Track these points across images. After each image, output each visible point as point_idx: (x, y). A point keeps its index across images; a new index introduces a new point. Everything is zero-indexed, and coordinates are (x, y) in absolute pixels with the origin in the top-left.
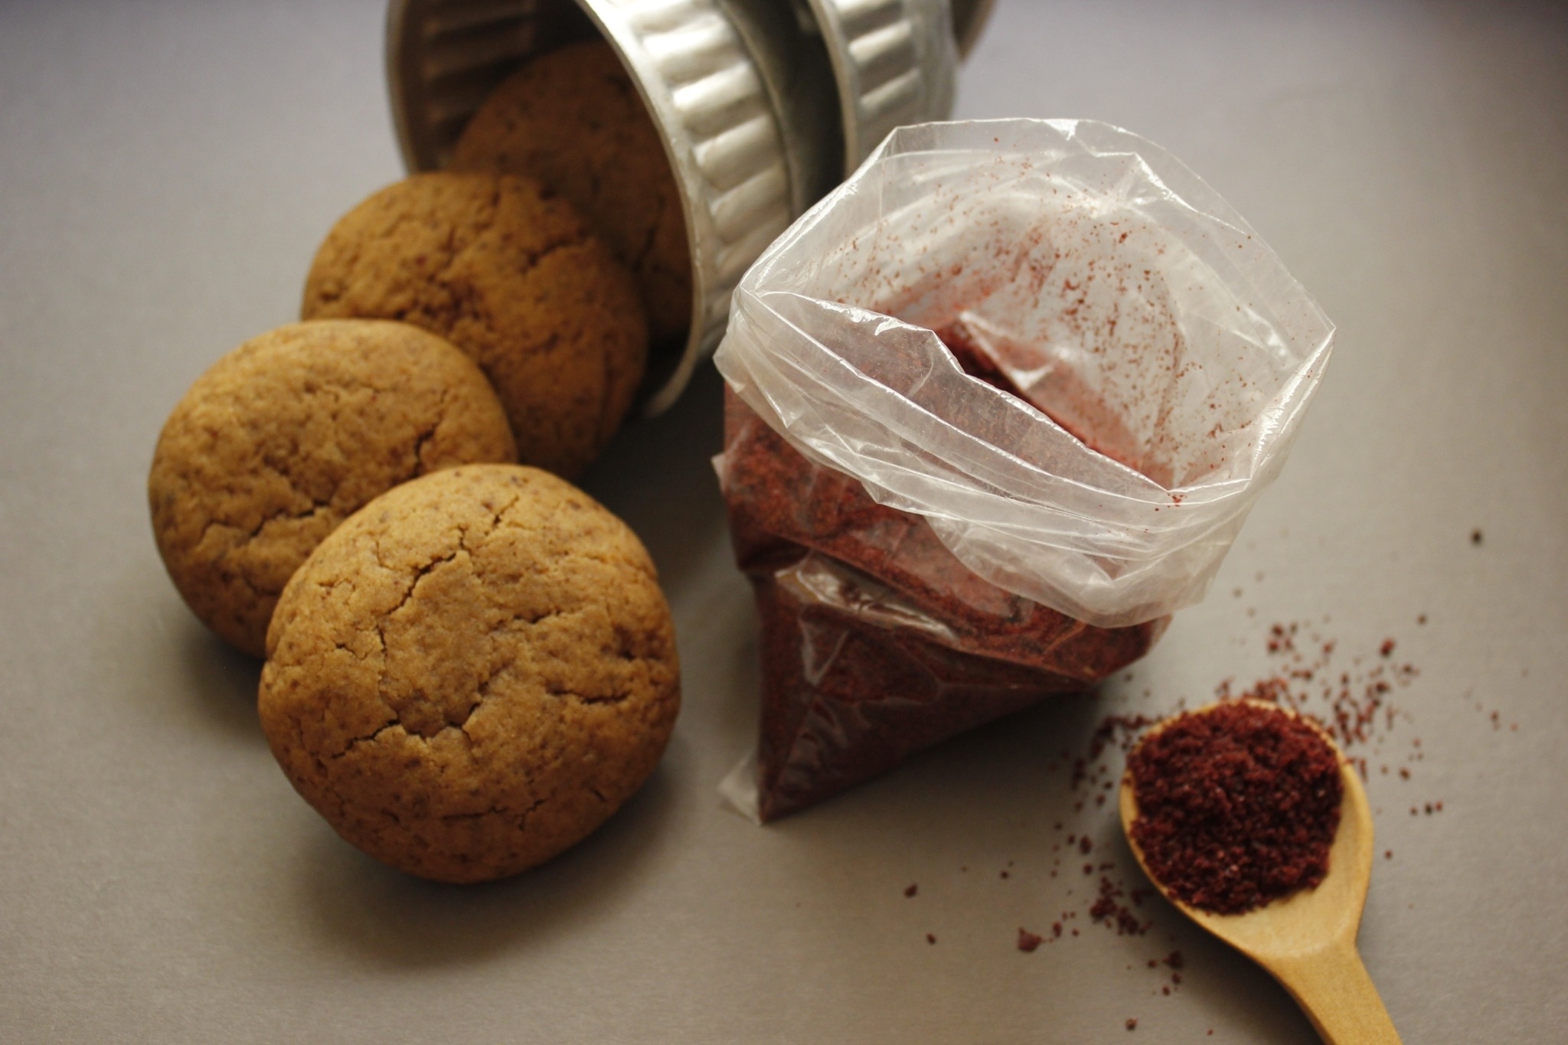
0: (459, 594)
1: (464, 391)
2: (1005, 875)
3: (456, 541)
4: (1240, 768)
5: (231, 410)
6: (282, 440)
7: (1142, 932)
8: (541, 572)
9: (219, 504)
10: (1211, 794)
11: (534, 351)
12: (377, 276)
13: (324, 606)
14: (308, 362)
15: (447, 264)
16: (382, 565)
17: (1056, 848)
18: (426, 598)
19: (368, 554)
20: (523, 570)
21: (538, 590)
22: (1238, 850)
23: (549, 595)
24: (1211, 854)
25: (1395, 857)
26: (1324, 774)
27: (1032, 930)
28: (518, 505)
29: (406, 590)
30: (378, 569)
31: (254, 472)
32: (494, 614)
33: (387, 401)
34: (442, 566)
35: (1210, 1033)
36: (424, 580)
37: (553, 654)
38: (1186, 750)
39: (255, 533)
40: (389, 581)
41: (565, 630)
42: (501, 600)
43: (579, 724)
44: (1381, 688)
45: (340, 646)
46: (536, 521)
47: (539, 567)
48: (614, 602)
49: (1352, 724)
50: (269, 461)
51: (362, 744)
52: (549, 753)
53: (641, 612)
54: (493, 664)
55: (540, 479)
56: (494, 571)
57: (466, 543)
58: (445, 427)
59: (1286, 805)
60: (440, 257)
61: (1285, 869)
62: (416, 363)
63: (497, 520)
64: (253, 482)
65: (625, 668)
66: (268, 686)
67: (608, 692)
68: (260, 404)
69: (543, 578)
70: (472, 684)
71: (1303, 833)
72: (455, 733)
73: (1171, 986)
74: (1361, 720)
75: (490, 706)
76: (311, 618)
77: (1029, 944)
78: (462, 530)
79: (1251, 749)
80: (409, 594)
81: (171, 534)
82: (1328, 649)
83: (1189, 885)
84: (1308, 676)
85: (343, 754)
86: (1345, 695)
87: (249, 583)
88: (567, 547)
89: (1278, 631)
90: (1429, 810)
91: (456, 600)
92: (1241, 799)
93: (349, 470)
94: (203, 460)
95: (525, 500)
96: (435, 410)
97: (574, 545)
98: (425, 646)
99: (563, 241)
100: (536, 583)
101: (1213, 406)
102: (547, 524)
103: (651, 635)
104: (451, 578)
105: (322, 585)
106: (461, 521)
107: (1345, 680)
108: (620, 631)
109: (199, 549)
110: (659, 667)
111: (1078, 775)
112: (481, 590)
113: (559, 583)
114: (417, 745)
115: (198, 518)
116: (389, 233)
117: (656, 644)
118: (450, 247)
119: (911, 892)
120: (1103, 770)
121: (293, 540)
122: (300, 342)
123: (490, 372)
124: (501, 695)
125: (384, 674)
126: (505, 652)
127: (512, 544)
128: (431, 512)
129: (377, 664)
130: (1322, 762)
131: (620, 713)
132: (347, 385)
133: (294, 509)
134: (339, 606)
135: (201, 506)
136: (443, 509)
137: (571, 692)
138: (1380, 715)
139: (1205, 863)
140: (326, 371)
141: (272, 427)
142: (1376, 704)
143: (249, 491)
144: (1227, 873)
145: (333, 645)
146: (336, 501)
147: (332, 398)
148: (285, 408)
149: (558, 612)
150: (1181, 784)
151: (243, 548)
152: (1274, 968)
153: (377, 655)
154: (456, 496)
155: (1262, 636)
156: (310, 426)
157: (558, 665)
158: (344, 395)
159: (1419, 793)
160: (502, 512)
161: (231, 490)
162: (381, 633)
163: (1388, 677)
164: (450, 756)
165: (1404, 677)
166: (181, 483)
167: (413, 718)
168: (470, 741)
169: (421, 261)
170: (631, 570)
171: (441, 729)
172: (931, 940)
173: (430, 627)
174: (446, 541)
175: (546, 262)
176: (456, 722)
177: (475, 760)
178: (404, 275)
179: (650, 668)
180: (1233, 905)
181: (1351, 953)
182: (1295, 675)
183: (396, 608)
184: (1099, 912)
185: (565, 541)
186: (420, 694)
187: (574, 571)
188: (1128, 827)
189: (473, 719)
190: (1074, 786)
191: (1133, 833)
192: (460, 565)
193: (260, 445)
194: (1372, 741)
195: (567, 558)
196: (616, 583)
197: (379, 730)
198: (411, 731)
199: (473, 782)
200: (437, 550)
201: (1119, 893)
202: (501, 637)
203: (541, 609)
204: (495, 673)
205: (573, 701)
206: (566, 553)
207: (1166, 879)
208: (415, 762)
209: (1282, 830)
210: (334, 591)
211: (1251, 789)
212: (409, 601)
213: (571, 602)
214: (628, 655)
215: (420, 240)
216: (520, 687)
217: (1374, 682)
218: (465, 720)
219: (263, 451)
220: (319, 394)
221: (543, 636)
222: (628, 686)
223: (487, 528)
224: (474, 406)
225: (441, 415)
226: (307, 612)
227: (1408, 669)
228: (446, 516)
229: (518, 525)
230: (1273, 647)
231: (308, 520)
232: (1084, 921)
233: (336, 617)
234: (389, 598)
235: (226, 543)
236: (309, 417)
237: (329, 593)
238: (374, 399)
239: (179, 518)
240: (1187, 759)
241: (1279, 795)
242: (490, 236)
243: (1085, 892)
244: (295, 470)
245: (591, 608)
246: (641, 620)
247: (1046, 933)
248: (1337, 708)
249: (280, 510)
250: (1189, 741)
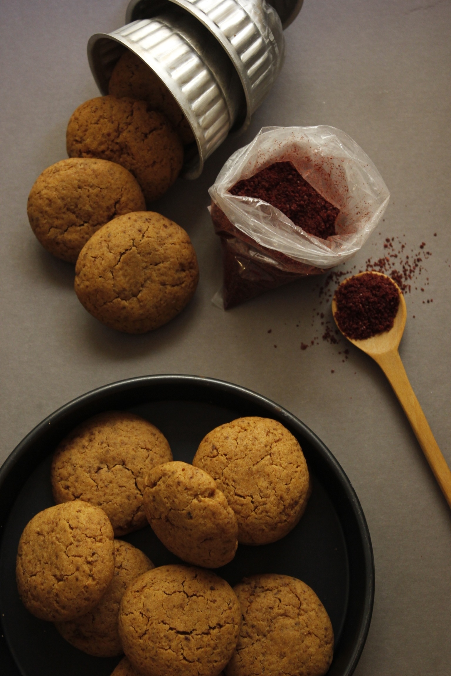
0: (133, 260)
1: (128, 186)
2: (298, 326)
3: (131, 244)
4: (367, 298)
5: (55, 193)
6: (72, 204)
7: (338, 343)
8: (157, 251)
9: (54, 222)
10: (358, 307)
11: (148, 166)
12: (94, 138)
13: (94, 264)
14: (78, 178)
15: (118, 137)
16: (110, 252)
17: (313, 317)
18: (124, 262)
19: (106, 248)
20: (152, 251)
21: (157, 257)
22: (366, 322)
23: (160, 258)
24: (357, 323)
25: (416, 317)
26: (393, 298)
27: (305, 343)
28: (149, 229)
29: (118, 260)
30: (109, 253)
31: (64, 213)
32: (144, 264)
33: (105, 192)
34: (128, 252)
35: (355, 373)
36: (124, 256)
37: (162, 275)
38: (352, 292)
39: (66, 231)
40: (113, 257)
41: (165, 267)
42: (146, 260)
43: (170, 293)
44: (419, 260)
45: (100, 277)
46: (155, 235)
47: (157, 249)
48: (179, 257)
49: (408, 273)
50: (68, 209)
51: (109, 304)
52: (162, 302)
53: (187, 257)
54: (145, 279)
55: (154, 216)
56: (143, 252)
57: (134, 244)
58: (123, 199)
59: (380, 308)
60: (115, 134)
61: (380, 326)
62: (112, 179)
63: (143, 236)
64: (64, 216)
65: (183, 274)
66: (78, 285)
67: (178, 283)
68: (64, 192)
69: (158, 253)
70: (139, 285)
71: (386, 315)
72: (135, 299)
73: (345, 359)
74: (411, 271)
75: (145, 291)
76: (91, 267)
77: (304, 347)
78: (133, 240)
79: (371, 291)
80: (119, 261)
81: (38, 229)
82: (403, 247)
83: (351, 333)
84: (396, 256)
85: (103, 306)
86: (407, 262)
87: (65, 245)
88: (164, 242)
89: (388, 240)
90: (428, 302)
91: (133, 262)
92: (367, 307)
93: (94, 213)
94: (47, 209)
95: (151, 227)
96: (120, 194)
97: (166, 241)
98: (125, 276)
99: (155, 129)
100: (156, 255)
101: (357, 207)
102: (158, 235)
103: (190, 263)
104: (131, 255)
105: (93, 257)
106: (132, 237)
107: (407, 257)
108: (181, 264)
109: (48, 235)
110: (193, 271)
111: (321, 292)
112: (140, 258)
113: (163, 254)
114: (125, 303)
115: (47, 226)
116: (97, 123)
117: (191, 265)
118: (118, 131)
119: (270, 332)
120: (329, 290)
121: (78, 233)
122: (74, 170)
123: (133, 172)
124: (148, 287)
125: (114, 284)
126: (148, 275)
127: (148, 243)
128: (122, 234)
129: (112, 282)
130: (393, 294)
131: (182, 288)
132: (91, 187)
133: (78, 224)
134: (99, 265)
135: (48, 222)
136: (127, 233)
137: (168, 284)
138: (417, 270)
139: (355, 326)
140: (84, 182)
141: (69, 199)
142: (417, 265)
143: (63, 219)
144: (362, 329)
145: (98, 277)
146: (90, 222)
147: (87, 190)
148: (72, 193)
149: (163, 262)
150: (350, 303)
151: (62, 235)
152: (373, 357)
153: (111, 279)
154: (130, 228)
155: (383, 242)
156: (81, 199)
157: (164, 278)
158: (91, 190)
159: (426, 296)
160: (144, 233)
161: (57, 218)
162: (112, 273)
163: (422, 256)
164: (134, 305)
165: (427, 256)
166: (40, 215)
167: (123, 296)
168: (139, 301)
169: (109, 135)
170: (184, 244)
171: (131, 298)
172: (275, 347)
173: (126, 270)
174: (129, 244)
175: (150, 136)
176: (135, 295)
177: (141, 306)
178: (104, 139)
179: (190, 272)
180: (363, 336)
181: (396, 353)
182: (392, 256)
183: (116, 265)
184: (325, 337)
185: (164, 240)
186: (124, 289)
187: (167, 250)
188: (334, 314)
189: (140, 295)
190: (320, 296)
191: (335, 316)
192: (134, 251)
193: (65, 205)
194: (414, 279)
195: (165, 246)
196: (179, 250)
197: (113, 300)
198: (122, 299)
199: (141, 312)
200: (127, 247)
201: (332, 331)
202: (148, 271)
203: (158, 262)
204: (145, 281)
205: (169, 287)
206: (164, 244)
207: (344, 331)
208: (124, 308)
209: (380, 315)
210: (97, 260)
211: (371, 304)
212: (119, 263)
213: (166, 259)
214: (183, 270)
215: (108, 127)
216: (153, 285)
217: (416, 258)
218: (138, 295)
219: (67, 207)
220: (83, 189)
221: (159, 270)
222: (184, 279)
223: (140, 239)
224: (131, 190)
225: (122, 195)
226: (89, 266)
227: (428, 253)
228: (128, 236)
229: (149, 237)
230: (386, 246)
231: (82, 227)
232: (320, 340)
233: (98, 268)
234: (114, 263)
235: (57, 234)
236: (80, 197)
237: (95, 260)
238: (100, 191)
239: (41, 226)
240: (352, 294)
241: (379, 305)
242: (131, 128)
243: (322, 330)
244: (77, 212)
245: (172, 260)
246: (187, 260)
247: (309, 344)
248: (404, 267)
249: (73, 224)
250: (353, 288)
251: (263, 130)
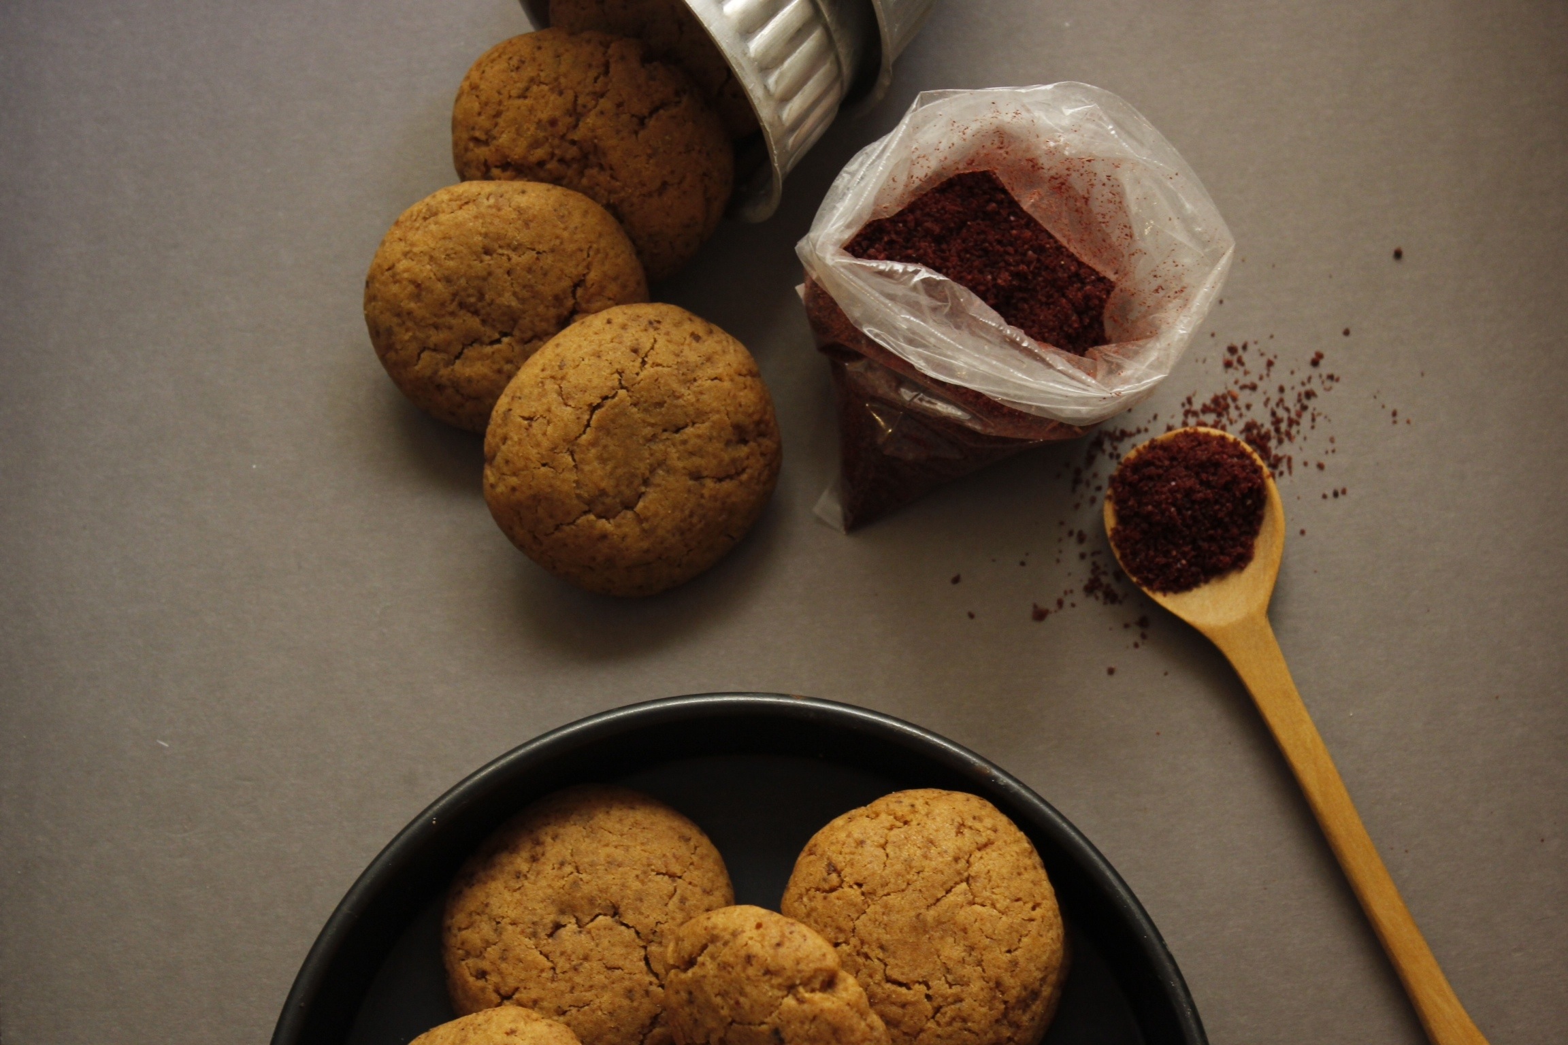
0: (623, 421)
1: (603, 243)
2: (1023, 564)
3: (616, 383)
4: (1189, 492)
5: (428, 267)
6: (471, 291)
7: (1121, 602)
8: (678, 398)
9: (428, 337)
10: (1167, 513)
11: (650, 195)
12: (518, 132)
13: (528, 436)
14: (483, 230)
15: (576, 126)
16: (566, 405)
17: (1060, 540)
18: (600, 428)
19: (555, 396)
20: (666, 398)
21: (678, 411)
22: (1186, 549)
23: (686, 415)
24: (1166, 554)
25: (1307, 533)
26: (1251, 489)
27: (1043, 605)
28: (656, 346)
29: (586, 423)
30: (564, 408)
31: (452, 314)
32: (648, 431)
33: (548, 260)
34: (609, 402)
35: (1166, 674)
36: (598, 414)
37: (692, 454)
38: (1150, 478)
39: (458, 357)
40: (573, 417)
41: (699, 436)
42: (653, 421)
43: (714, 498)
44: (1310, 395)
45: (544, 465)
46: (671, 360)
47: (677, 394)
48: (731, 409)
49: (1284, 426)
50: (462, 305)
51: (567, 528)
52: (695, 520)
53: (751, 410)
54: (651, 465)
55: (668, 313)
56: (646, 402)
57: (623, 382)
58: (593, 276)
59: (1221, 515)
60: (569, 120)
61: (1222, 557)
62: (565, 229)
63: (644, 363)
64: (453, 321)
65: (744, 451)
66: (492, 486)
67: (733, 471)
68: (451, 263)
69: (681, 402)
70: (637, 482)
71: (1235, 531)
72: (630, 514)
73: (1139, 641)
74: (1291, 422)
75: (652, 494)
76: (520, 442)
77: (1040, 615)
78: (620, 373)
79: (1197, 474)
80: (588, 425)
81: (392, 355)
82: (1270, 364)
83: (1151, 576)
84: (1253, 387)
85: (553, 533)
86: (1281, 401)
87: (457, 391)
88: (694, 375)
89: (1232, 350)
90: (1336, 494)
91: (621, 426)
92: (1189, 512)
93: (524, 312)
94: (412, 305)
95: (661, 341)
96: (585, 263)
97: (699, 373)
98: (602, 460)
99: (663, 105)
100: (676, 406)
101: (1155, 276)
102: (679, 360)
103: (758, 423)
104: (616, 410)
105: (524, 418)
106: (617, 366)
107: (1282, 389)
108: (738, 428)
109: (417, 368)
110: (767, 442)
111: (1077, 481)
112: (639, 415)
113: (692, 405)
114: (606, 525)
115: (413, 348)
116: (523, 96)
117: (762, 426)
118: (576, 113)
119: (956, 580)
120: (1095, 475)
121: (488, 362)
122: (472, 209)
123: (615, 210)
124: (659, 485)
125: (577, 482)
126: (659, 455)
127: (656, 380)
128: (594, 360)
129: (573, 476)
130: (1250, 481)
131: (741, 483)
132: (515, 249)
133: (486, 340)
134: (540, 437)
135: (414, 338)
136: (604, 358)
137: (707, 477)
138: (1306, 418)
139: (1161, 560)
140: (499, 237)
141: (463, 281)
142: (1304, 408)
143: (450, 328)
144: (1179, 566)
145: (539, 465)
146: (516, 332)
147: (505, 258)
148: (470, 266)
149: (694, 423)
150: (1147, 504)
151: (449, 369)
152: (1209, 634)
153: (571, 470)
154: (611, 345)
155: (1221, 354)
156: (491, 280)
157: (697, 461)
158: (515, 258)
159: (1331, 482)
160: (646, 356)
161: (436, 327)
162: (572, 453)
163: (1315, 386)
164: (627, 530)
165: (1328, 383)
166: (396, 320)
167: (600, 508)
168: (640, 519)
169: (553, 122)
170: (741, 379)
171: (619, 512)
172: (971, 616)
173: (605, 447)
174: (609, 384)
175: (651, 123)
176: (629, 506)
177: (644, 531)
178: (541, 134)
179: (759, 445)
180: (1182, 584)
181: (1263, 621)
182: (1243, 387)
183: (580, 435)
184: (1090, 589)
185: (693, 371)
186: (603, 493)
187: (701, 393)
188: (1109, 533)
189: (641, 504)
190: (1074, 490)
191: (1113, 537)
192: (622, 401)
193: (455, 295)
194: (1298, 439)
195: (696, 384)
196: (732, 394)
197: (578, 518)
198: (599, 517)
199: (645, 545)
200: (605, 392)
201: (1105, 573)
202: (658, 447)
203: (682, 423)
204: (652, 470)
205: (709, 483)
206: (695, 380)
207: (1135, 572)
208: (604, 536)
209: (1219, 531)
210: (534, 424)
211: (1197, 507)
212: (588, 430)
213: (701, 415)
214: (744, 442)
215: (550, 106)
216: (671, 479)
217: (1303, 390)
218: (636, 504)
219: (457, 299)
220: (495, 256)
221: (684, 442)
222: (746, 463)
223: (637, 370)
224: (612, 253)
225: (588, 267)
226: (516, 438)
227: (1331, 377)
228: (607, 364)
229: (658, 365)
230: (1228, 365)
231: (496, 346)
232: (1079, 596)
233: (538, 445)
234: (575, 429)
235: (437, 364)
236: (490, 274)
237: (530, 426)
238: (538, 259)
239: (398, 347)
240: (1151, 485)
241: (1217, 507)
242: (605, 104)
243: (1080, 572)
244: (483, 312)
245: (715, 417)
246: (750, 415)
247: (1052, 607)
248: (1273, 414)
249: (474, 340)
250: (1152, 470)
251: (921, 98)
